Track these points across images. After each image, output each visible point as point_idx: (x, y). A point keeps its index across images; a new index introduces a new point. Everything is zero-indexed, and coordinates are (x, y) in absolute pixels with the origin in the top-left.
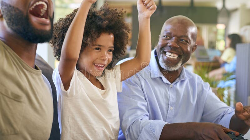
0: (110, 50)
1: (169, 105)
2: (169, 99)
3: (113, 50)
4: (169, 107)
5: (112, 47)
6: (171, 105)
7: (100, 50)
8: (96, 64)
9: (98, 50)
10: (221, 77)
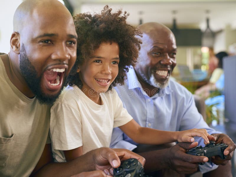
0: (115, 62)
1: (146, 121)
2: (147, 115)
3: (119, 62)
4: (146, 124)
5: (117, 58)
6: (149, 121)
7: (102, 63)
8: (98, 79)
9: (99, 62)
10: (207, 94)
